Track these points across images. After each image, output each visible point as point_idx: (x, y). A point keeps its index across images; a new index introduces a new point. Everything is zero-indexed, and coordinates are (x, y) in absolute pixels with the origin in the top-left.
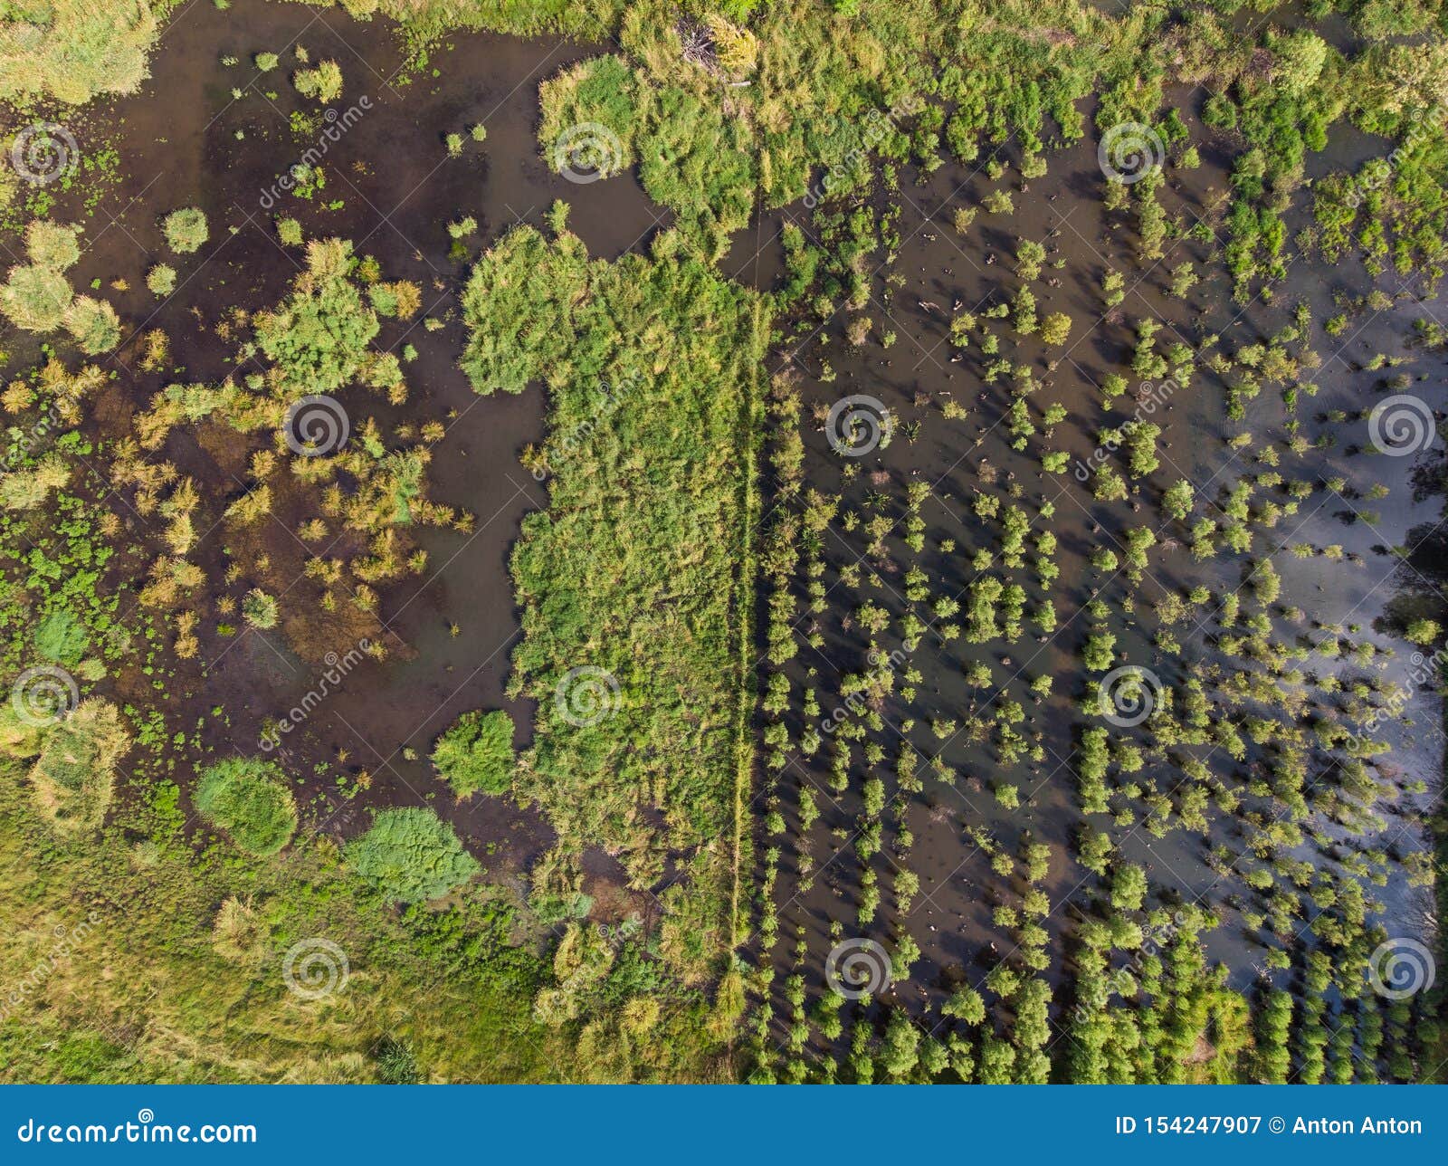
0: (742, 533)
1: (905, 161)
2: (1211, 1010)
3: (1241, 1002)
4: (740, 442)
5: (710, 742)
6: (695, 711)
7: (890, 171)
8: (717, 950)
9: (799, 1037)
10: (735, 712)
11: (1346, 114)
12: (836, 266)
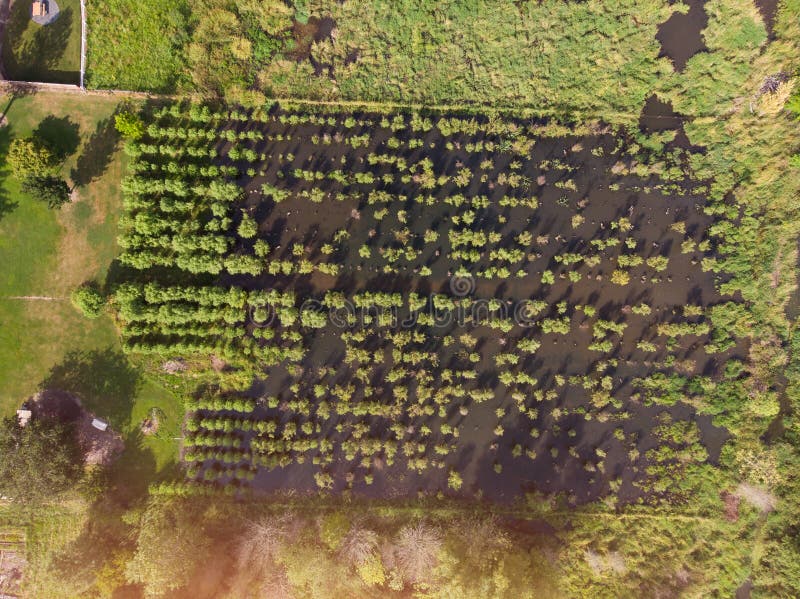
0: (509, 106)
1: (708, 198)
2: (243, 369)
3: (246, 385)
4: (559, 106)
5: (393, 89)
6: (411, 80)
7: (703, 189)
8: (277, 92)
9: (230, 135)
10: (410, 102)
11: (732, 437)
12: (653, 159)
